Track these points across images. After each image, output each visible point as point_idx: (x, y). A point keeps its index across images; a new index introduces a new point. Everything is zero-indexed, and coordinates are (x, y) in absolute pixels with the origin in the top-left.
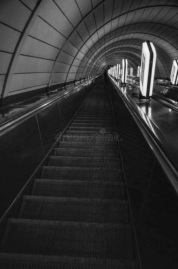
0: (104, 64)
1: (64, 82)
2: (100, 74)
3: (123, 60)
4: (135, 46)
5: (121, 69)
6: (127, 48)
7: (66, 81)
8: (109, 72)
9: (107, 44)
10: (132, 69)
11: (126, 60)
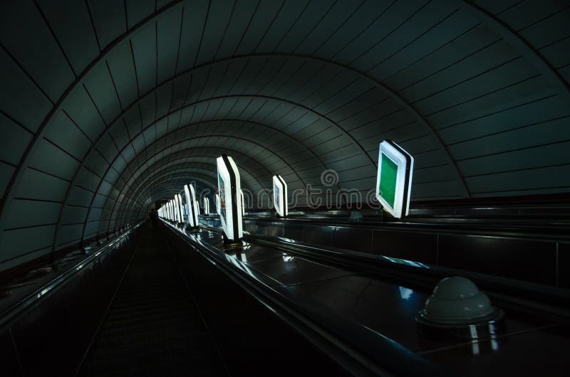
0: (149, 201)
1: (79, 241)
2: (143, 220)
3: (186, 187)
4: (204, 160)
5: (183, 204)
6: (190, 163)
7: (82, 239)
8: (161, 213)
9: (151, 162)
10: (206, 200)
11: (191, 186)
